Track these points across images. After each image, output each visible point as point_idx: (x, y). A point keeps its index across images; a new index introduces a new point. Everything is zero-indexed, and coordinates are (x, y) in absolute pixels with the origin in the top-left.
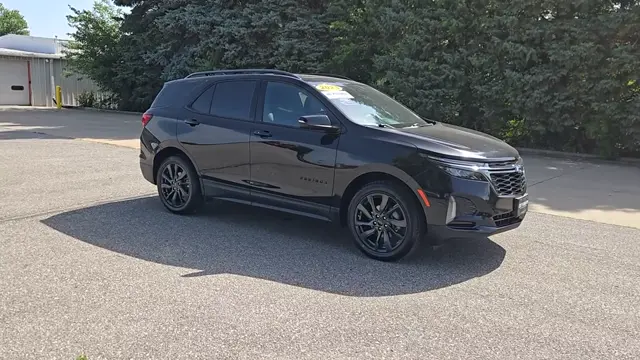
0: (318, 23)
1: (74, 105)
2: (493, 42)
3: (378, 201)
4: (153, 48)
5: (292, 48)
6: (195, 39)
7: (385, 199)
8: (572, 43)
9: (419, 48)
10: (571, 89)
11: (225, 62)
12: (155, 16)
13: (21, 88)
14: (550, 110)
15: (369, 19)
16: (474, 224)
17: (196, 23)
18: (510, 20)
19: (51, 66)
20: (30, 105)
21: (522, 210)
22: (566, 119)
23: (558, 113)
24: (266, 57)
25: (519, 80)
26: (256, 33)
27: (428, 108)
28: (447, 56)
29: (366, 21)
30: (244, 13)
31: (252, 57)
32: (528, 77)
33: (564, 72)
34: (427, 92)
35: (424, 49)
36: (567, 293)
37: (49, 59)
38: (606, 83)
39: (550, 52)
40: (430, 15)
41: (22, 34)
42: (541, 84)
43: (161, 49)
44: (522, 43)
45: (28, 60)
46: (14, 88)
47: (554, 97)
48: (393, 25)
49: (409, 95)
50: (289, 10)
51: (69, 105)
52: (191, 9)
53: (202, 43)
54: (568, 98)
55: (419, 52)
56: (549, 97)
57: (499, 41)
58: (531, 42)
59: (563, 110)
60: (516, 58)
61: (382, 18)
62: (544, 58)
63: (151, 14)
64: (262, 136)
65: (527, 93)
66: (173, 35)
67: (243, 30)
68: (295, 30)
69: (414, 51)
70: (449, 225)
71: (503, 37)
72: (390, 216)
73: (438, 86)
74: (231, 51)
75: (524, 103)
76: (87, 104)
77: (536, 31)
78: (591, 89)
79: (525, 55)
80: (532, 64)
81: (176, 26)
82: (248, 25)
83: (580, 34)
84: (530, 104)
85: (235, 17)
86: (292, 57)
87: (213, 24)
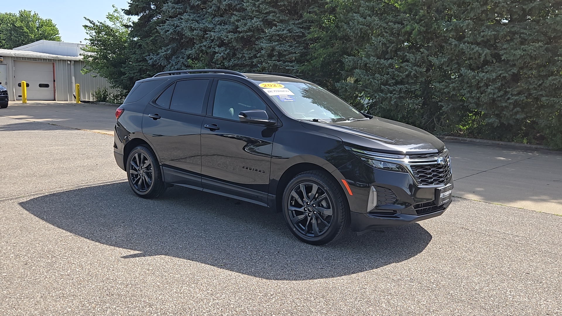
0: (295, 28)
1: (91, 100)
2: (451, 44)
3: (309, 189)
4: (156, 51)
5: (273, 50)
6: (191, 43)
7: (315, 188)
8: (522, 43)
9: (384, 49)
10: (522, 85)
11: (215, 63)
12: (158, 23)
13: (47, 86)
14: (504, 105)
15: (340, 24)
16: (395, 212)
17: (192, 30)
18: (466, 24)
19: (72, 67)
20: (55, 100)
21: (444, 199)
22: (517, 113)
23: (512, 106)
24: (250, 58)
25: (474, 77)
26: (243, 37)
27: (392, 102)
28: (410, 56)
29: (337, 26)
30: (232, 20)
31: (238, 58)
32: (481, 75)
33: (515, 70)
34: (391, 88)
35: (389, 50)
36: (476, 280)
37: (70, 61)
38: (554, 80)
39: (502, 52)
40: (394, 20)
41: (54, 40)
42: (494, 81)
43: (162, 52)
44: (478, 44)
45: (53, 62)
46: (41, 86)
47: (506, 93)
48: (361, 29)
49: (375, 91)
50: (270, 17)
51: (87, 100)
52: (188, 17)
53: (197, 46)
54: (519, 93)
55: (385, 53)
56: (501, 93)
57: (456, 43)
58: (485, 44)
59: (516, 104)
60: (472, 58)
61: (351, 23)
62: (497, 57)
63: (155, 22)
64: (212, 130)
65: (482, 89)
66: (172, 40)
67: (230, 36)
68: (276, 35)
69: (379, 51)
70: (370, 213)
71: (460, 39)
72: (319, 204)
73: (402, 83)
74: (221, 53)
75: (479, 98)
76: (102, 99)
77: (490, 33)
78: (540, 85)
79: (480, 54)
80: (486, 62)
81: (175, 31)
82: (235, 31)
83: (530, 35)
84: (484, 99)
85: (225, 24)
86: (274, 58)
87: (205, 30)
